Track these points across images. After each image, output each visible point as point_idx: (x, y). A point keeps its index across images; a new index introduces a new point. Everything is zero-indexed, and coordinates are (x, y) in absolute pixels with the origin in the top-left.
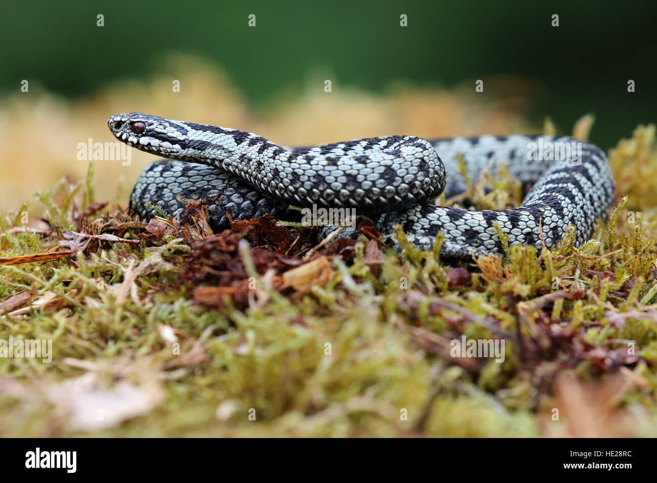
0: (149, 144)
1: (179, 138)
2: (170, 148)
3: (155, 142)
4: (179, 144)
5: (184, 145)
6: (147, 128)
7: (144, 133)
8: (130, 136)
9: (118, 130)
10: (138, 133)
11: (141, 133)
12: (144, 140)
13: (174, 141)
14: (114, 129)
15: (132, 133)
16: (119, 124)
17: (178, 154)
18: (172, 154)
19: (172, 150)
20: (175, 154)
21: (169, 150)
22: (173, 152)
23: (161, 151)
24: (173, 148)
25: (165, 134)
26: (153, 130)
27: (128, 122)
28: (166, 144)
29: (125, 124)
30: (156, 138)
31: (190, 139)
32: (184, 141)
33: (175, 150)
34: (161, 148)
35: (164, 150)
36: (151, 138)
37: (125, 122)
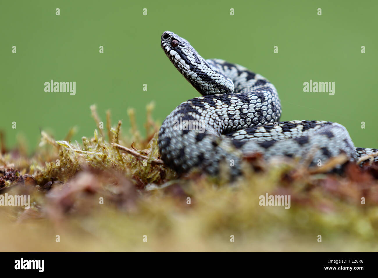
0: (174, 56)
1: (192, 62)
2: (183, 65)
3: (178, 57)
4: (190, 66)
5: (193, 68)
6: (179, 46)
7: (175, 48)
8: (168, 46)
9: (164, 39)
10: (172, 47)
11: (174, 47)
12: (173, 52)
13: (188, 62)
14: (163, 37)
15: (170, 45)
16: (166, 36)
17: (187, 72)
18: (183, 70)
19: (184, 67)
20: (185, 71)
21: (182, 66)
22: (184, 69)
23: (178, 65)
24: (185, 66)
25: (186, 56)
26: (181, 49)
27: (171, 37)
28: (183, 61)
29: (170, 37)
30: (179, 55)
31: (198, 67)
32: (194, 65)
33: (186, 68)
34: (179, 63)
35: (180, 65)
36: (177, 53)
37: (170, 36)
